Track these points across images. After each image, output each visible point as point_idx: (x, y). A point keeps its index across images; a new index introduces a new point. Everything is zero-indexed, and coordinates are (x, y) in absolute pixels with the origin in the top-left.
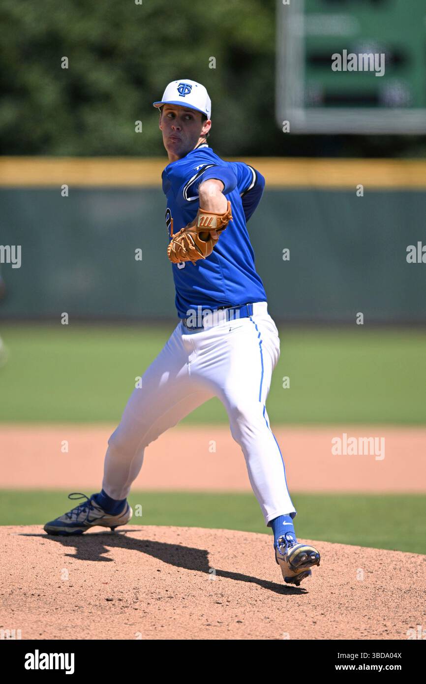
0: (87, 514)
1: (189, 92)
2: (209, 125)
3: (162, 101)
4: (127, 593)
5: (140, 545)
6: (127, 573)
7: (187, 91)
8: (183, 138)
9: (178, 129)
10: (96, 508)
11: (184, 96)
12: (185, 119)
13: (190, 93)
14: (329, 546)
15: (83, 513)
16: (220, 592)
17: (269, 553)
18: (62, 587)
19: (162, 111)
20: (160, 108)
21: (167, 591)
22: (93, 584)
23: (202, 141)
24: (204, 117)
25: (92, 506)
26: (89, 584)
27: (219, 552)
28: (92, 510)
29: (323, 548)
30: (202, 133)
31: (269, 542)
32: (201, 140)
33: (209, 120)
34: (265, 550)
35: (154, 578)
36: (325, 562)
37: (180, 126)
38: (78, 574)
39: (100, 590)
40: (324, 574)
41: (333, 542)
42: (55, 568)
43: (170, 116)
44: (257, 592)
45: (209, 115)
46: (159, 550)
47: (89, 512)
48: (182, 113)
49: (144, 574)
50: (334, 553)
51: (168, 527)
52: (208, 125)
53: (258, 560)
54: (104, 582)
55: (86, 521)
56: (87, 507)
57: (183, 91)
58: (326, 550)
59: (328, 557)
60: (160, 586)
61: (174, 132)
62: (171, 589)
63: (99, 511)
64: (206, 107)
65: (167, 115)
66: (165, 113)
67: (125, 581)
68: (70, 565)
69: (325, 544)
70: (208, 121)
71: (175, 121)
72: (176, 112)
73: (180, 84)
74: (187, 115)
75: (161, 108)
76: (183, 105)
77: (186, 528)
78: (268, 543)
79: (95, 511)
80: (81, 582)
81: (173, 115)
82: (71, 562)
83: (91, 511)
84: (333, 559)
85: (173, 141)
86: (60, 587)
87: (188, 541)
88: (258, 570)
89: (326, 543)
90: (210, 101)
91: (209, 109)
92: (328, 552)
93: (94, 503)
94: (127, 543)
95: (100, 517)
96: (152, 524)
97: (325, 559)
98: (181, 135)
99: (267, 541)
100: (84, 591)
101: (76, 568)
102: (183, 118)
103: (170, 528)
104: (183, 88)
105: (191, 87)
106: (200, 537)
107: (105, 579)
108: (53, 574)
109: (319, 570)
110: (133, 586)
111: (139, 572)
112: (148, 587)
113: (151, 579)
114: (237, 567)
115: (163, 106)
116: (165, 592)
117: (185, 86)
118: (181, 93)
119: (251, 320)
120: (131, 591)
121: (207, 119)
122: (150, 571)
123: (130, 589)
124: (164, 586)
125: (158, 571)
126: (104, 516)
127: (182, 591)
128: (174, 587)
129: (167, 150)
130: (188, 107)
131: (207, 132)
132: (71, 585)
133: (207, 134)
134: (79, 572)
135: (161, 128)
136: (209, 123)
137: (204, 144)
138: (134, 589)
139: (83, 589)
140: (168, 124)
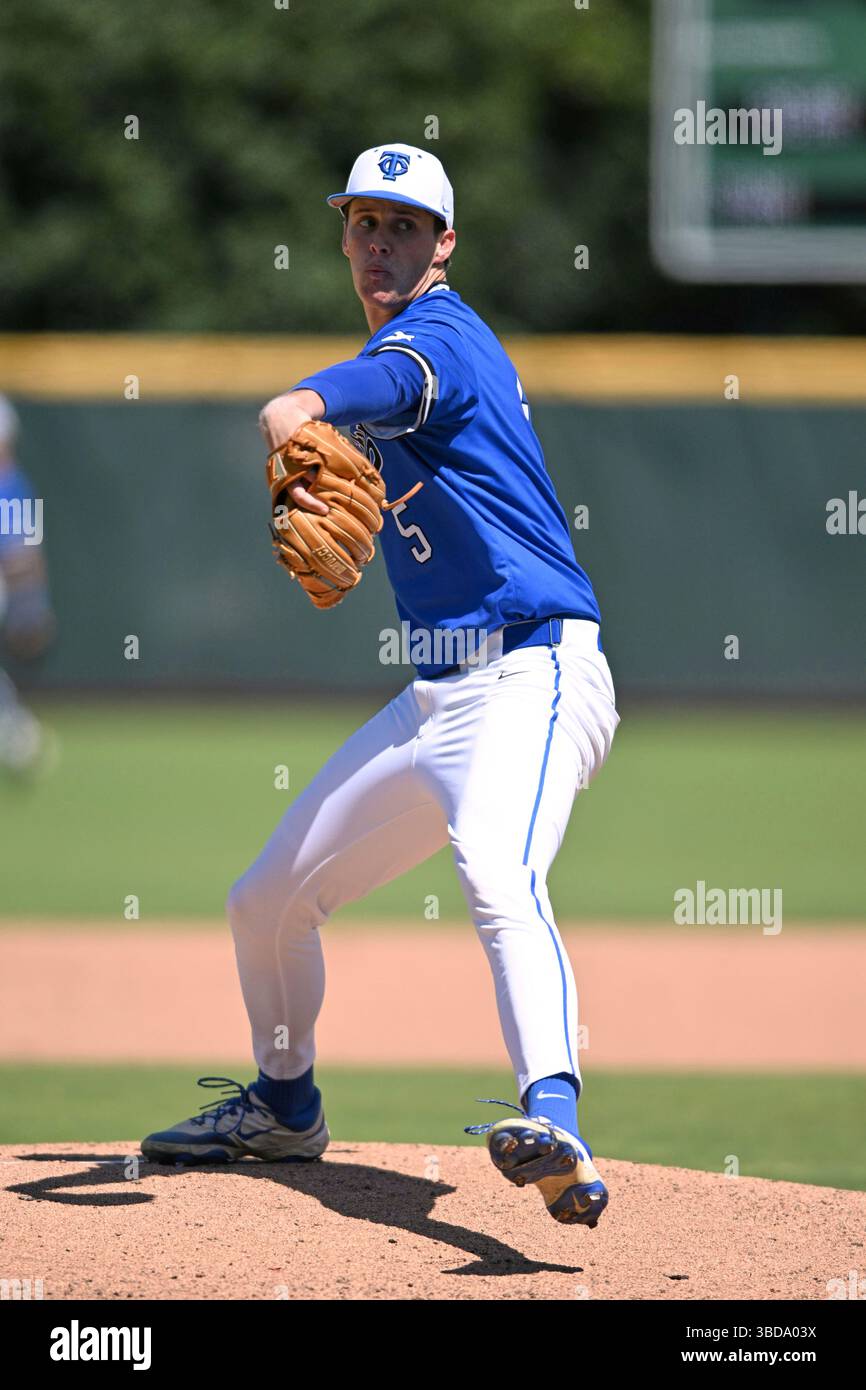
0: (237, 1118)
1: (405, 170)
2: (451, 240)
3: (347, 192)
4: (322, 1290)
5: (352, 1186)
6: (324, 1246)
7: (399, 167)
8: (395, 270)
9: (384, 251)
10: (258, 1108)
11: (394, 180)
12: (398, 228)
13: (406, 172)
14: (767, 1187)
15: (228, 1116)
16: (527, 1288)
17: (633, 1203)
18: (180, 1277)
19: (347, 216)
20: (342, 208)
21: (410, 1286)
22: (249, 1270)
23: (436, 275)
24: (439, 222)
25: (250, 1103)
26: (240, 1272)
27: (525, 1201)
28: (250, 1111)
29: (752, 1191)
30: (436, 259)
31: (634, 1178)
32: (434, 274)
33: (450, 230)
34: (626, 1196)
35: (383, 1257)
36: (758, 1223)
37: (387, 243)
38: (216, 1250)
39: (263, 1284)
40: (755, 1250)
41: (775, 1179)
42: (165, 1236)
43: (365, 223)
44: (608, 1287)
45: (450, 219)
46: (393, 1195)
47: (243, 1115)
48: (390, 216)
49: (359, 1249)
50: (777, 1202)
51: (413, 1146)
52: (448, 240)
53: (611, 1219)
54: (271, 1265)
55: (234, 1133)
56: (239, 1105)
57: (392, 167)
58: (759, 1195)
59: (764, 1211)
60: (394, 1276)
61: (375, 259)
62: (419, 1281)
63: (265, 1116)
64: (442, 200)
65: (358, 223)
66: (353, 218)
67: (319, 1264)
68: (198, 1230)
69: (756, 1183)
70: (447, 232)
71: (376, 235)
72: (378, 216)
73: (385, 154)
74: (403, 220)
75: (345, 208)
76: (393, 198)
77: (454, 1148)
78: (632, 1181)
79: (256, 1115)
80: (222, 1266)
81: (373, 223)
82: (200, 1222)
83: (247, 1114)
84: (775, 1216)
85: (373, 278)
86: (175, 1278)
87: (457, 1175)
88: (610, 1241)
89: (759, 1180)
90: (450, 190)
91: (450, 207)
92: (765, 1199)
93: (254, 1099)
94: (322, 1181)
95: (265, 1129)
96: (379, 1141)
97: (758, 1215)
98: (389, 264)
99: (631, 1177)
100: (228, 1287)
101: (210, 1235)
102: (394, 227)
103: (417, 1147)
104: (391, 161)
105: (407, 159)
106: (483, 1167)
107: (276, 1260)
108: (161, 1249)
109: (744, 1240)
110: (337, 1275)
111: (350, 1245)
112: (368, 1276)
113: (377, 1260)
114: (565, 1233)
115: (349, 203)
116: (407, 1288)
117: (396, 158)
118: (387, 174)
119: (554, 657)
120: (332, 1286)
121: (446, 229)
122: (373, 1242)
123: (331, 1282)
124: (404, 1274)
125: (392, 1241)
126: (274, 1129)
127: (443, 1287)
128: (426, 1277)
129: (362, 299)
130: (403, 202)
131: (447, 256)
132: (200, 1273)
133: (446, 261)
134: (218, 1244)
135: (348, 252)
136: (450, 237)
137: (441, 282)
138: (338, 1281)
139: (226, 1282)
140: (361, 241)
